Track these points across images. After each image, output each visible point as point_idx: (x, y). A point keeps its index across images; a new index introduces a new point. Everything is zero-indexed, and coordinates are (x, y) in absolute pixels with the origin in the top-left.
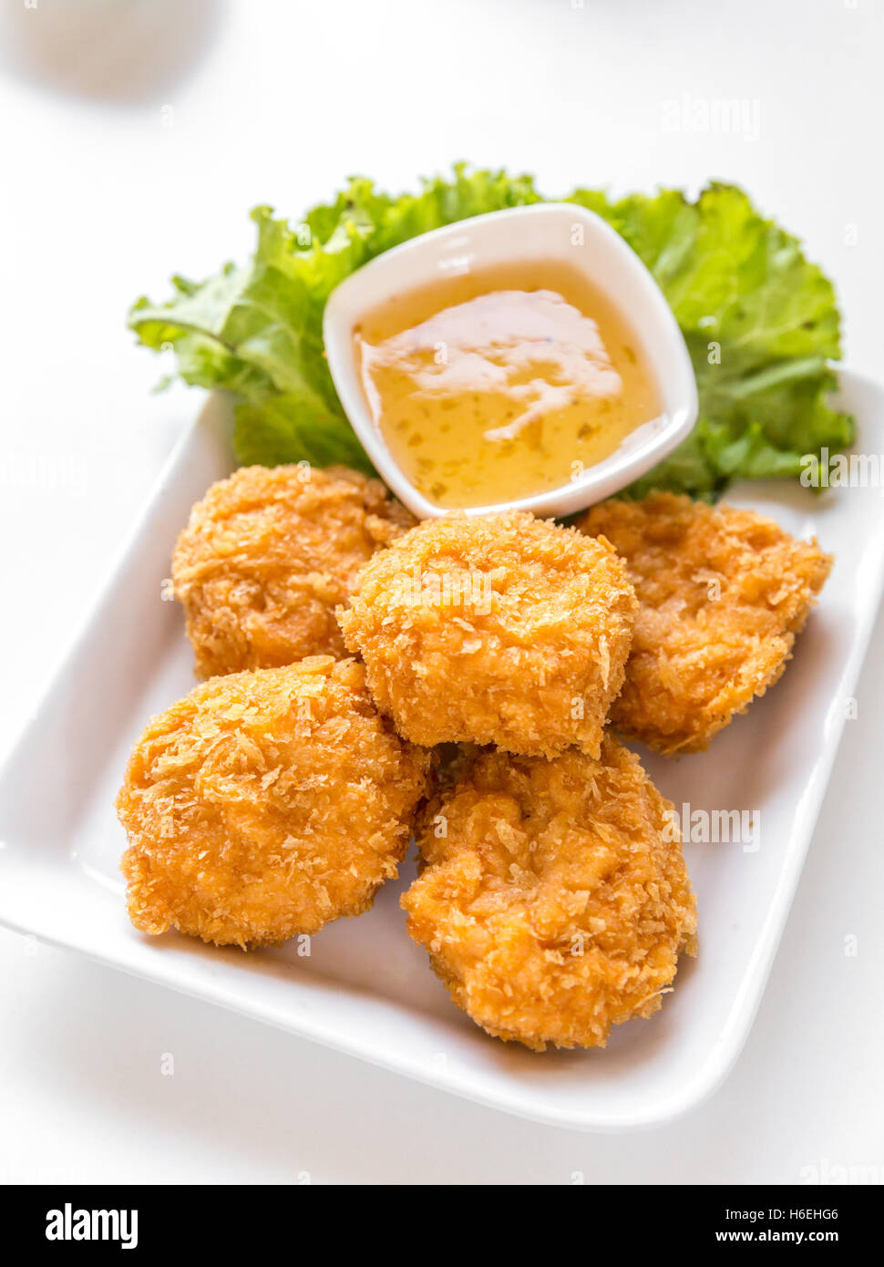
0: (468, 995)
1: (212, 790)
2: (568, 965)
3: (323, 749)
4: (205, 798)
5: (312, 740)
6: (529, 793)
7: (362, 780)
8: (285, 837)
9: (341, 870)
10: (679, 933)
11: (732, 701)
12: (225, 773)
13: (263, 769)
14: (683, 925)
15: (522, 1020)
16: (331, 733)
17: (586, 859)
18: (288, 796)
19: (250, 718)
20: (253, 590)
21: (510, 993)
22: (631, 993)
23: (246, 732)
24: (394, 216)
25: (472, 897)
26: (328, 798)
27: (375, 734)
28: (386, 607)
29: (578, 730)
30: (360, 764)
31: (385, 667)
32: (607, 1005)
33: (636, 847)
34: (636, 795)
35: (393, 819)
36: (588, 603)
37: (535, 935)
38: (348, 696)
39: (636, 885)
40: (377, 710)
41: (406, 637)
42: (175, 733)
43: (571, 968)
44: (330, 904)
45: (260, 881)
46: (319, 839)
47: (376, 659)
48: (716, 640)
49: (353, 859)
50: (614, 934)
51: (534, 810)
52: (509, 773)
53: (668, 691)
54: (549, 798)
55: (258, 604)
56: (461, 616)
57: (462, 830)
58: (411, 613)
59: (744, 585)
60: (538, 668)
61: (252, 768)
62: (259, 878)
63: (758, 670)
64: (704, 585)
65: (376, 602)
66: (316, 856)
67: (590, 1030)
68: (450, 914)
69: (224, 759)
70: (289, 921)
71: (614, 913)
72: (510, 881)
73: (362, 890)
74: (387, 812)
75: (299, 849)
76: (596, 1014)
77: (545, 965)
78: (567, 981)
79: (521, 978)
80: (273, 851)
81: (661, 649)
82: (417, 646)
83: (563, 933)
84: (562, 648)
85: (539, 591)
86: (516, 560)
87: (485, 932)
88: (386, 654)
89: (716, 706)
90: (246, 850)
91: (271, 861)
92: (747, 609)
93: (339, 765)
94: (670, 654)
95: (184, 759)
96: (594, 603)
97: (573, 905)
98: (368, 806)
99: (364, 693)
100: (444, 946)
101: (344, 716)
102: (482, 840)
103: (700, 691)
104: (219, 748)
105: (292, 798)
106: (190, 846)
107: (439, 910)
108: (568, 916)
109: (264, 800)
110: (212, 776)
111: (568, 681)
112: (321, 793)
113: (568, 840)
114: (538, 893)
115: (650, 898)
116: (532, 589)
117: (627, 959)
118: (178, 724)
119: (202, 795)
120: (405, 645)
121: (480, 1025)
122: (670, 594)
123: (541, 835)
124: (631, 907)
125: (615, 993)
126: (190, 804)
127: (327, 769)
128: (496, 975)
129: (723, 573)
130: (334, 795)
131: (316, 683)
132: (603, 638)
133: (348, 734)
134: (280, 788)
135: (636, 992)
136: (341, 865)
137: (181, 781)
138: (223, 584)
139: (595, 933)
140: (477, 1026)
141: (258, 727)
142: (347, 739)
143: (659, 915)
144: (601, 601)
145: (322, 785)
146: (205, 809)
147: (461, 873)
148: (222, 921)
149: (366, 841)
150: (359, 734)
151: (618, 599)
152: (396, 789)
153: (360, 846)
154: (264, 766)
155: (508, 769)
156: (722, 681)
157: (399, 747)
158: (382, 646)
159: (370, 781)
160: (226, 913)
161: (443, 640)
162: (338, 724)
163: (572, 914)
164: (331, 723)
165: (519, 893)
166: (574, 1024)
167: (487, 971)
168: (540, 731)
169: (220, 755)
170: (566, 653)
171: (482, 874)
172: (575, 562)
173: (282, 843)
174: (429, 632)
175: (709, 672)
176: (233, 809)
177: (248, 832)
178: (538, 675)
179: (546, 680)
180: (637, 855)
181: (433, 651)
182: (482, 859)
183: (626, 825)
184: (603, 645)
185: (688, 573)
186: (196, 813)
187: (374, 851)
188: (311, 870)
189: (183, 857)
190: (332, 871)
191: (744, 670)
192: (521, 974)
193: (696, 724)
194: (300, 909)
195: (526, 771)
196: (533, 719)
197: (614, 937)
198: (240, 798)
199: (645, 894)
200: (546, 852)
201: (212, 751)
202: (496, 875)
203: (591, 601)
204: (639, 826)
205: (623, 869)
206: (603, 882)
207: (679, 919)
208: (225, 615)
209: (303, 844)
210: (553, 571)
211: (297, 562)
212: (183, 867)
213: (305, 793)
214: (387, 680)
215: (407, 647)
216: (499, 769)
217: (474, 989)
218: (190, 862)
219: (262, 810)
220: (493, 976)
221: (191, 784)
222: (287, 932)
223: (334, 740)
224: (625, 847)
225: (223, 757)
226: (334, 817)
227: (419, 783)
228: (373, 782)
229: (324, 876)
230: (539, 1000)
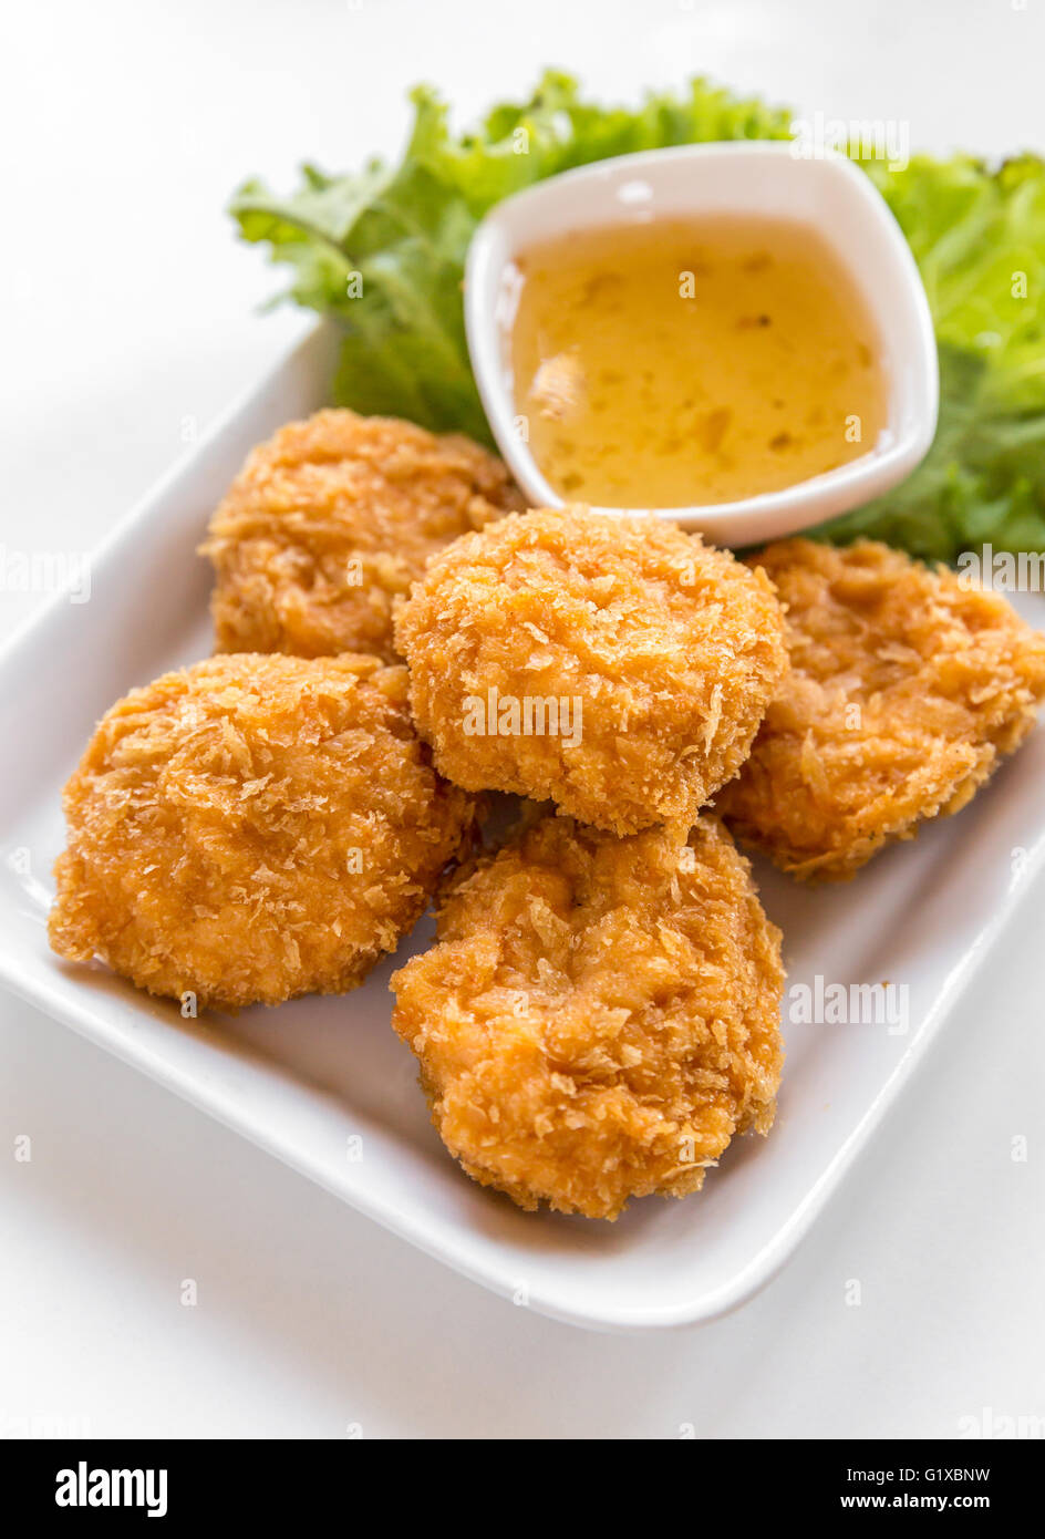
0: (445, 1113)
1: (177, 788)
2: (581, 1099)
3: (329, 763)
4: (167, 797)
5: (318, 751)
6: (588, 876)
7: (371, 813)
8: (258, 867)
9: (322, 925)
10: (746, 1098)
11: (889, 816)
12: (197, 771)
13: (247, 774)
14: (755, 1089)
15: (505, 1156)
16: (346, 747)
17: (638, 969)
18: (273, 815)
19: (246, 705)
20: (302, 560)
21: (495, 1117)
22: (661, 1156)
23: (238, 724)
24: (601, 132)
25: (479, 990)
26: (323, 828)
27: (403, 761)
28: (448, 597)
29: (662, 800)
30: (375, 793)
31: (431, 673)
32: (625, 1165)
33: (709, 970)
34: (727, 906)
35: (402, 872)
36: (711, 641)
37: (544, 1049)
38: (382, 707)
39: (697, 1017)
40: (416, 734)
41: (463, 638)
42: (153, 712)
43: (584, 1104)
44: (300, 966)
45: (216, 917)
46: (300, 877)
47: (422, 662)
48: (887, 734)
49: (340, 913)
50: (653, 1074)
51: (589, 898)
52: (568, 844)
53: (808, 787)
54: (611, 886)
55: (306, 580)
56: (536, 623)
57: (490, 907)
58: (475, 608)
59: (942, 671)
60: (622, 708)
61: (235, 771)
62: (215, 913)
63: (930, 780)
64: (890, 663)
65: (438, 591)
66: (294, 899)
67: (595, 1194)
68: (445, 1005)
69: (203, 753)
70: (246, 979)
71: (659, 1047)
72: (533, 979)
73: (346, 957)
74: (397, 862)
75: (272, 887)
76: (605, 1171)
77: (550, 1092)
78: (572, 1119)
79: (514, 1102)
80: (238, 881)
81: (810, 731)
82: (474, 652)
83: (584, 1056)
84: (662, 688)
85: (653, 614)
86: (634, 572)
87: (484, 1035)
88: (434, 657)
89: (865, 817)
90: (206, 873)
91: (234, 894)
92: (937, 703)
93: (346, 790)
94: (821, 740)
95: (154, 745)
96: (719, 642)
97: (604, 1024)
98: (372, 849)
99: (403, 709)
100: (430, 1045)
101: (369, 731)
102: (512, 923)
103: (850, 794)
104: (199, 738)
105: (277, 819)
106: (136, 855)
107: (434, 998)
108: (594, 1037)
109: (239, 813)
110: (182, 771)
111: (660, 732)
112: (316, 820)
113: (621, 942)
114: (566, 1001)
115: (713, 1041)
116: (643, 612)
117: (665, 1111)
118: (159, 704)
119: (164, 793)
120: (458, 648)
121: (454, 1157)
122: (844, 668)
123: (588, 929)
124: (683, 1044)
125: (638, 1151)
126: (148, 803)
127: (328, 790)
128: (483, 1091)
129: (919, 652)
130: (331, 825)
131: (343, 681)
132: (719, 687)
133: (368, 752)
134: (264, 802)
135: (667, 1157)
136: (321, 917)
137: (144, 772)
138: (264, 546)
139: (627, 1066)
140: (451, 1158)
141: (254, 720)
142: (364, 759)
143: (723, 1065)
144: (729, 641)
145: (318, 809)
146: (164, 812)
147: (472, 957)
148: (161, 962)
149: (361, 893)
150: (383, 757)
151: (753, 644)
152: (418, 838)
153: (352, 898)
154: (250, 771)
155: (568, 840)
156: (879, 788)
157: (434, 784)
158: (431, 646)
159: (382, 818)
160: (168, 951)
161: (506, 648)
162: (359, 739)
163: (600, 1035)
164: (350, 735)
165: (540, 997)
166: (575, 1179)
167: (473, 1085)
168: (611, 793)
169: (198, 747)
170: (665, 695)
171: (500, 964)
172: (712, 589)
173: (253, 872)
174: (491, 635)
175: (867, 773)
176: (198, 816)
177: (210, 849)
178: (620, 716)
179: (629, 725)
180: (708, 980)
181: (490, 660)
182: (505, 946)
183: (705, 941)
184: (718, 695)
185: (875, 644)
186: (152, 817)
187: (371, 910)
188: (283, 915)
189: (126, 868)
190: (309, 923)
191: (913, 777)
192: (515, 1096)
193: (837, 838)
194: (260, 966)
195: (592, 848)
196: (603, 772)
197: (653, 1078)
198: (209, 804)
199: (706, 1032)
200: (591, 952)
201: (191, 741)
202: (518, 969)
203: (716, 639)
204: (722, 945)
205: (686, 994)
206: (653, 1003)
207: (751, 1079)
208: (258, 584)
209: (279, 881)
210: (678, 594)
211: (368, 538)
212: (123, 880)
213: (296, 815)
214: (429, 691)
215: (462, 650)
216: (559, 840)
217: (452, 1104)
218: (133, 875)
219: (234, 825)
220: (479, 1092)
221: (154, 777)
222: (242, 994)
223: (348, 756)
224: (694, 967)
225: (202, 750)
226: (326, 854)
227: (452, 839)
228: (388, 821)
229: (297, 927)
230: (532, 1136)
